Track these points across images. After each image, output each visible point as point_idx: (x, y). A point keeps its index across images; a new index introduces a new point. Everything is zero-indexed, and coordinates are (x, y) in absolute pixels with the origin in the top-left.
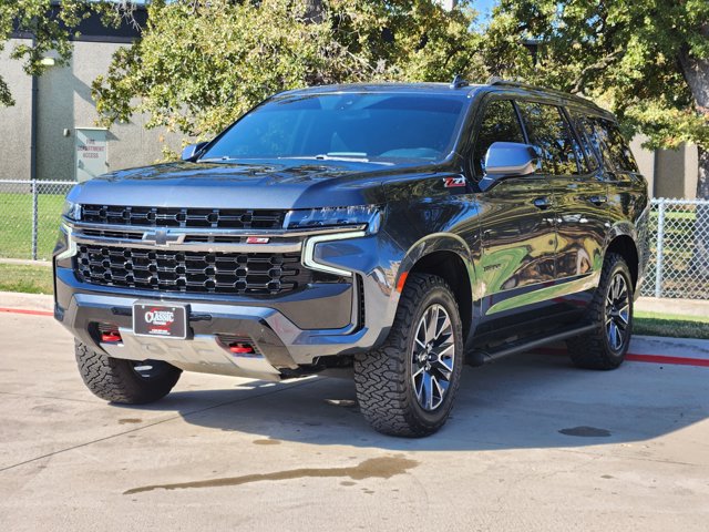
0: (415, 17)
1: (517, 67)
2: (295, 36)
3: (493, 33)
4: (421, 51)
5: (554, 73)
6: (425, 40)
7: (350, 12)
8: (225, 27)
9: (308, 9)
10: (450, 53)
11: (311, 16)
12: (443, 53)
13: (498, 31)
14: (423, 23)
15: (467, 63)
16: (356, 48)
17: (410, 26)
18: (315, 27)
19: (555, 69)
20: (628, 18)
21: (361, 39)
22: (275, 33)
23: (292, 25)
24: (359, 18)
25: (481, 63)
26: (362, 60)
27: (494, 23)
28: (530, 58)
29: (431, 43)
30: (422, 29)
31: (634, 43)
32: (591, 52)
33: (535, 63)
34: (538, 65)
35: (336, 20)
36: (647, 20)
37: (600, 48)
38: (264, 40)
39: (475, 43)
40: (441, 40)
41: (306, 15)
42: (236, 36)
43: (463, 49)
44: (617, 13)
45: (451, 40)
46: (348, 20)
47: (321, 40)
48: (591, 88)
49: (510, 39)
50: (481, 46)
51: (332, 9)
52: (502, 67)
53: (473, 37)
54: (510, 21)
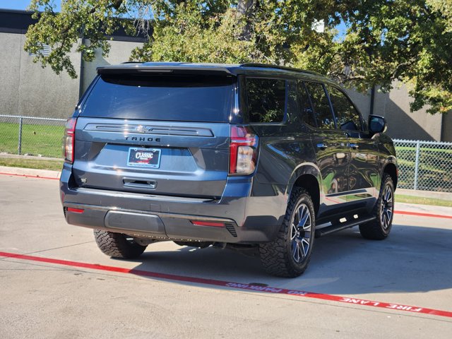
0: (301, 36)
1: (361, 62)
2: (235, 47)
3: (346, 43)
4: (305, 52)
5: (381, 67)
6: (307, 46)
7: (266, 34)
8: (198, 41)
9: (243, 31)
10: (321, 54)
11: (244, 36)
12: (317, 54)
13: (349, 42)
14: (306, 39)
15: (331, 60)
16: (268, 54)
17: (299, 41)
18: (247, 43)
19: (382, 65)
20: (421, 40)
21: (272, 49)
22: (225, 45)
23: (234, 40)
24: (270, 38)
25: (340, 59)
26: (271, 60)
27: (347, 38)
28: (368, 58)
29: (311, 48)
30: (305, 43)
31: (424, 54)
32: (403, 55)
33: (371, 61)
34: (373, 62)
35: (258, 38)
36: (432, 41)
37: (409, 53)
38: (219, 49)
39: (336, 49)
40: (317, 46)
41: (241, 35)
42: (204, 46)
43: (329, 52)
44: (414, 36)
45: (322, 46)
46: (265, 38)
47: (250, 50)
48: (403, 76)
49: (356, 47)
50: (339, 50)
51: (256, 32)
52: (351, 63)
53: (335, 46)
54: (356, 37)
